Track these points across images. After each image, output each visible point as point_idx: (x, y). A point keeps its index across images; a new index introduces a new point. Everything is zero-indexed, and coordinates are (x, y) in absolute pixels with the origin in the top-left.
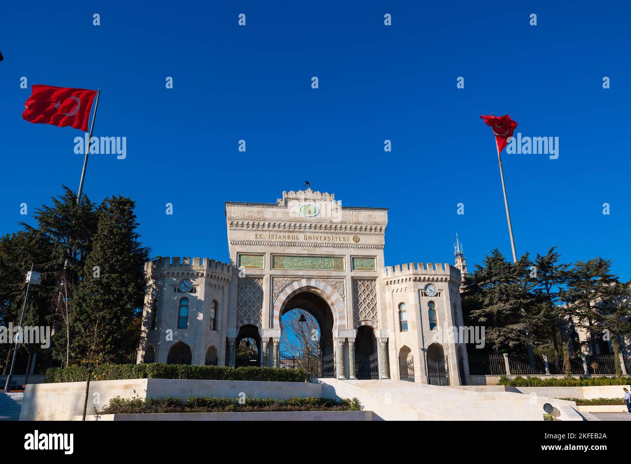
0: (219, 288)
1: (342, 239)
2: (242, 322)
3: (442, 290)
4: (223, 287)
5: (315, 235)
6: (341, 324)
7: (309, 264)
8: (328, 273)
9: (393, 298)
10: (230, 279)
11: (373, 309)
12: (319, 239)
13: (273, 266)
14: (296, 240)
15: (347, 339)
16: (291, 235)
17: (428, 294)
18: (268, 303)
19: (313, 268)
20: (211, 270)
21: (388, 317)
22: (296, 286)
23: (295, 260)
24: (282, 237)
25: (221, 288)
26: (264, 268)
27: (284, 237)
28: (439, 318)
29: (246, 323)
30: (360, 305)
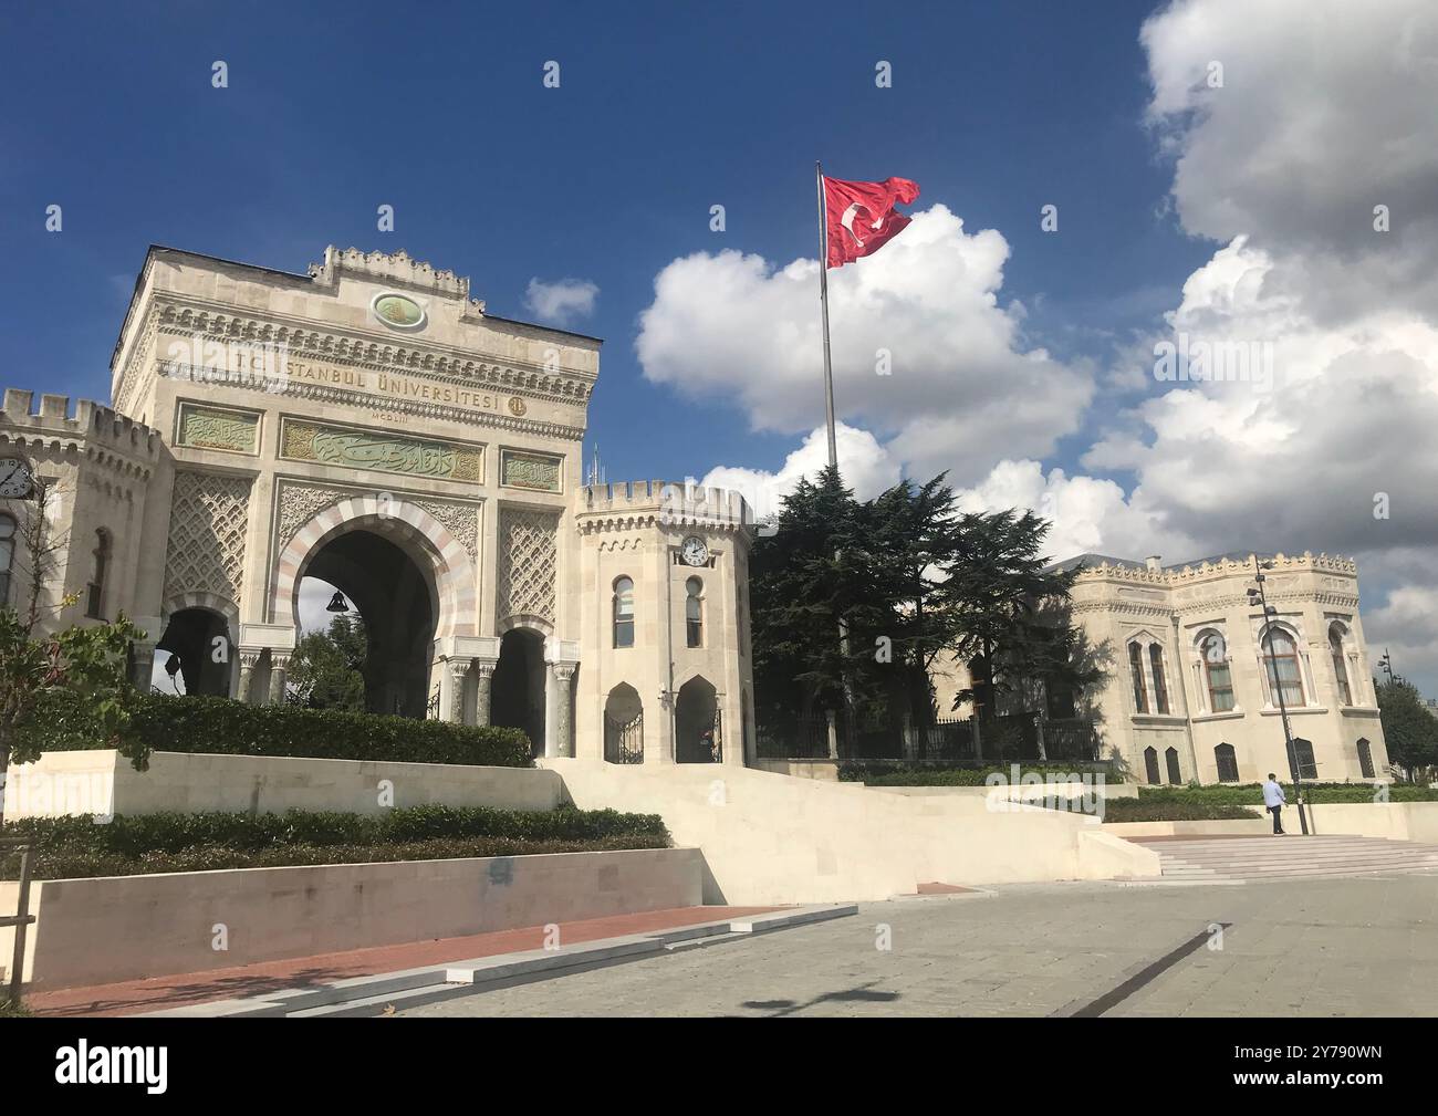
0: (120, 496)
1: (480, 401)
2: (178, 599)
3: (720, 554)
4: (129, 494)
5: (411, 379)
6: (464, 622)
7: (388, 456)
8: (437, 486)
9: (599, 563)
10: (152, 472)
11: (546, 589)
12: (420, 393)
13: (283, 451)
14: (354, 388)
15: (475, 662)
16: (342, 369)
17: (687, 560)
18: (261, 553)
19: (397, 467)
20: (101, 438)
21: (583, 610)
22: (347, 511)
23: (349, 441)
24: (316, 375)
25: (124, 495)
26: (256, 453)
27: (324, 373)
28: (709, 618)
29: (191, 602)
30: (513, 575)
